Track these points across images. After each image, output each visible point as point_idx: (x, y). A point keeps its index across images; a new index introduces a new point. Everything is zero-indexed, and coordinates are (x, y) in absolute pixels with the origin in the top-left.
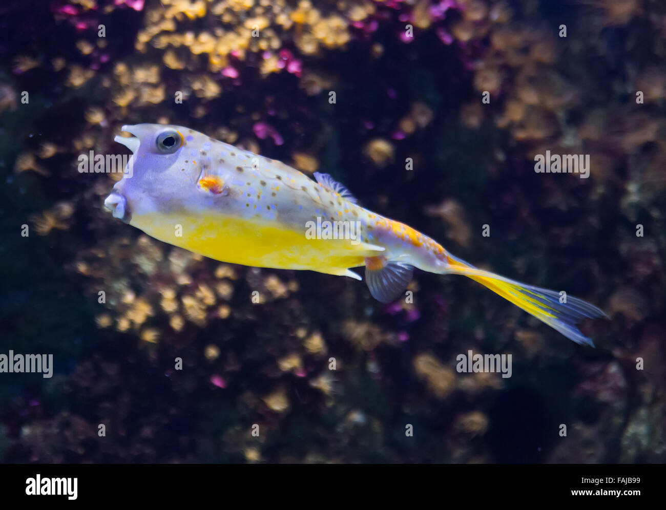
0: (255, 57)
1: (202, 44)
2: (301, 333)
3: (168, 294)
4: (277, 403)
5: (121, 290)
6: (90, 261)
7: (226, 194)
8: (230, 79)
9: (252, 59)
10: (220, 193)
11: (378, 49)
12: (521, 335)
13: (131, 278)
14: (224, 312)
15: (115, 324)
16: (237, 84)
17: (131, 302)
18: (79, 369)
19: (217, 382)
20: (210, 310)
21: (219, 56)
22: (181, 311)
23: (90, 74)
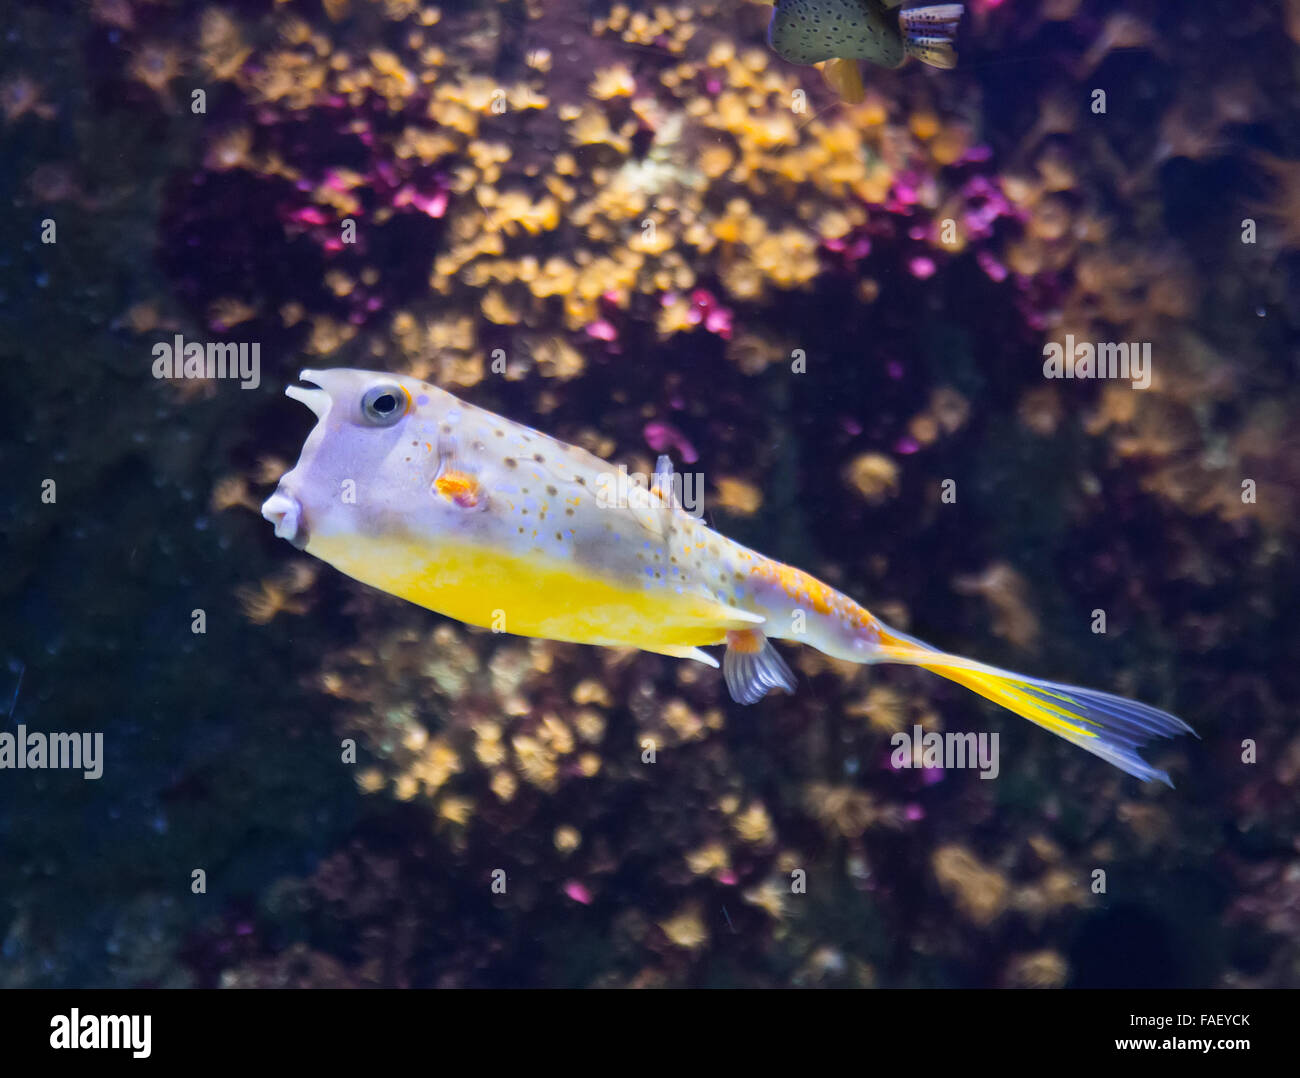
0: (647, 303)
1: (551, 279)
2: (729, 805)
3: (488, 734)
4: (686, 933)
5: (402, 725)
6: (346, 671)
7: (483, 509)
8: (601, 343)
9: (643, 307)
10: (473, 505)
11: (870, 288)
12: (1128, 811)
13: (423, 703)
14: (589, 765)
15: (390, 786)
16: (615, 350)
17: (420, 748)
18: (326, 867)
19: (576, 893)
20: (565, 761)
21: (581, 300)
22: (511, 764)
23: (348, 333)
